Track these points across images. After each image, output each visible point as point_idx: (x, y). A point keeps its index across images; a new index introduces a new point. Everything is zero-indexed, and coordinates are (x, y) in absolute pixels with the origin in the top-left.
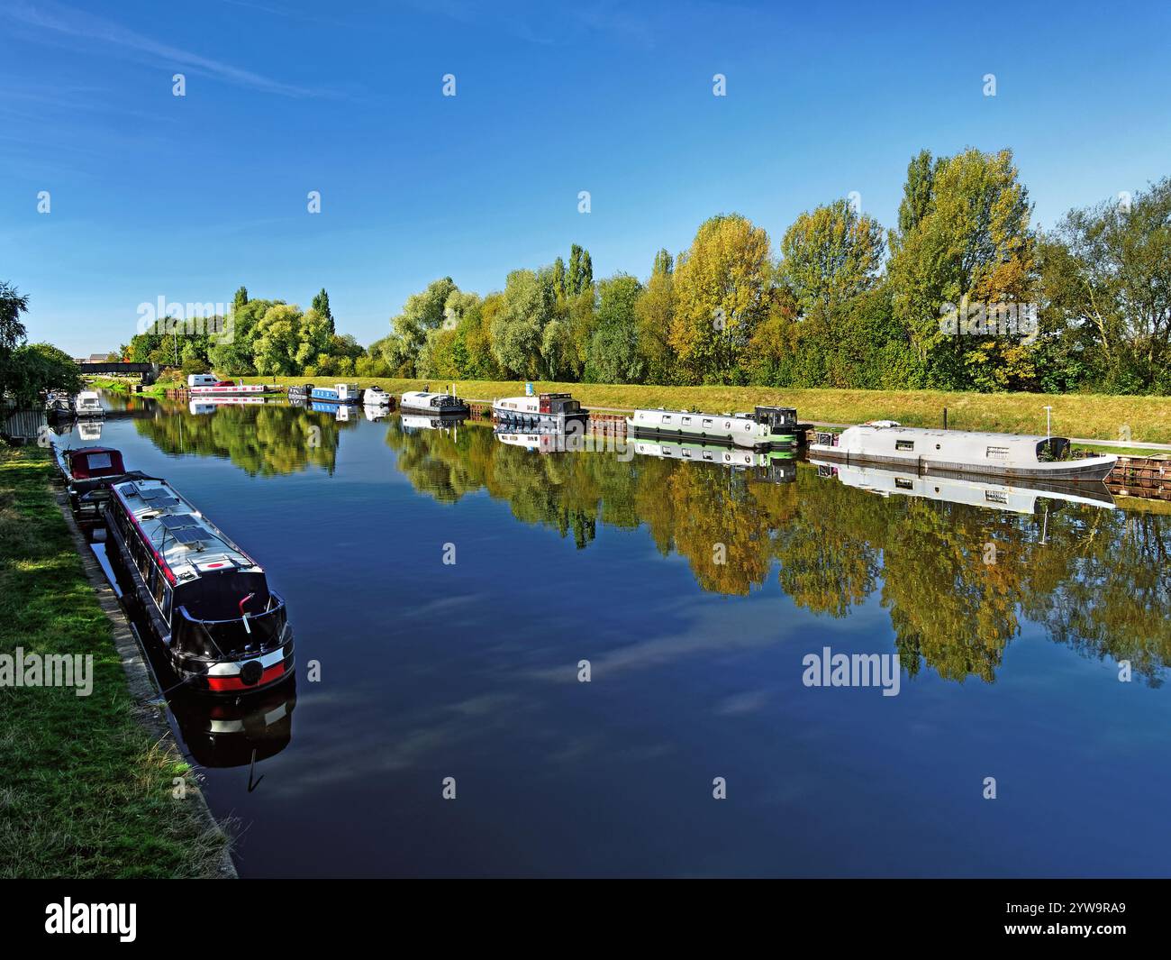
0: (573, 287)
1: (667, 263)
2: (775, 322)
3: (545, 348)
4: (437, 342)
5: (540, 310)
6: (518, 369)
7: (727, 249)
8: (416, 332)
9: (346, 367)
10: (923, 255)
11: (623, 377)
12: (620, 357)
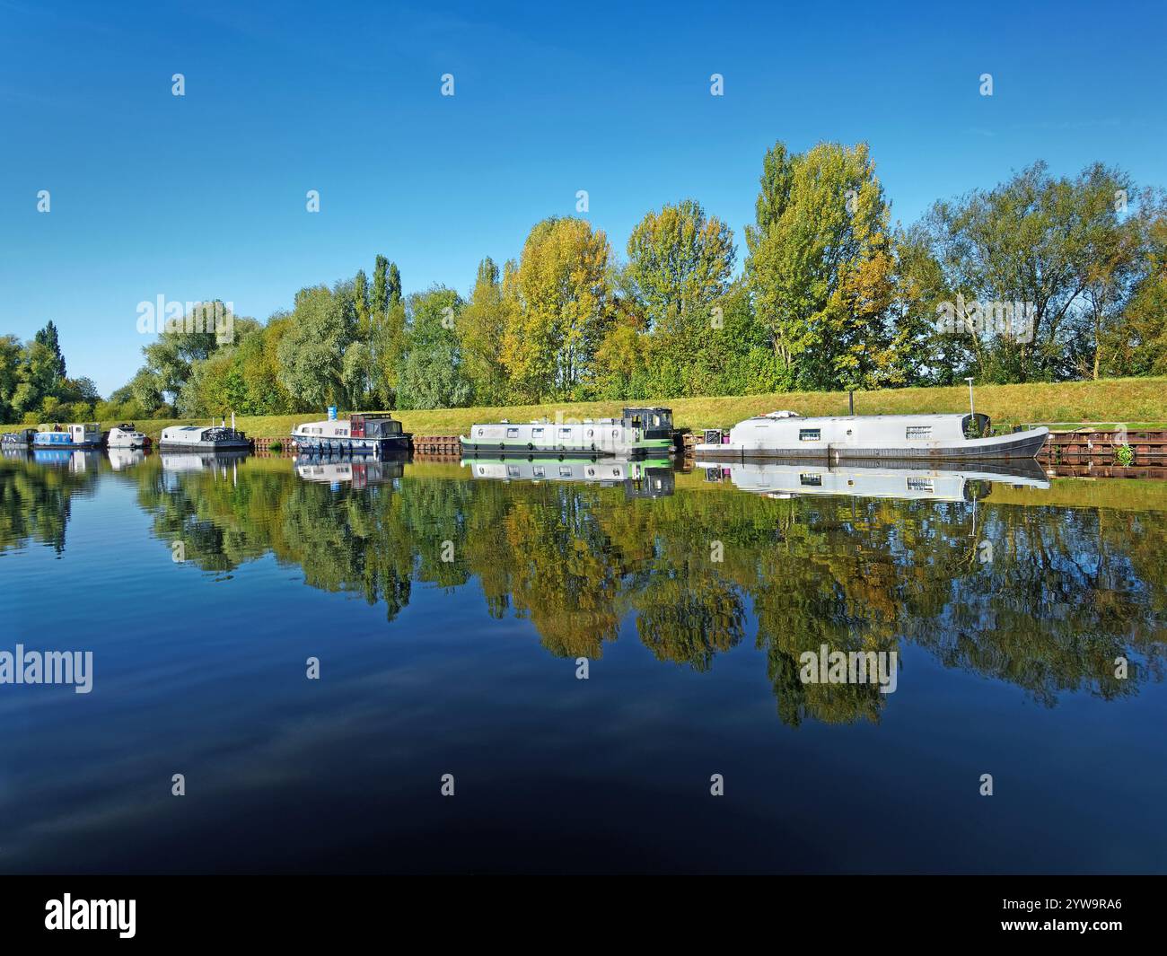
0: (379, 304)
1: (493, 273)
2: (623, 332)
3: (347, 375)
4: (206, 374)
5: (338, 331)
6: (314, 400)
7: (566, 252)
8: (177, 364)
9: (82, 413)
10: (788, 249)
11: (446, 402)
12: (441, 380)
